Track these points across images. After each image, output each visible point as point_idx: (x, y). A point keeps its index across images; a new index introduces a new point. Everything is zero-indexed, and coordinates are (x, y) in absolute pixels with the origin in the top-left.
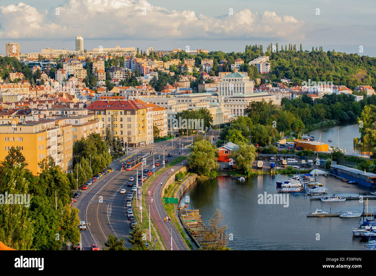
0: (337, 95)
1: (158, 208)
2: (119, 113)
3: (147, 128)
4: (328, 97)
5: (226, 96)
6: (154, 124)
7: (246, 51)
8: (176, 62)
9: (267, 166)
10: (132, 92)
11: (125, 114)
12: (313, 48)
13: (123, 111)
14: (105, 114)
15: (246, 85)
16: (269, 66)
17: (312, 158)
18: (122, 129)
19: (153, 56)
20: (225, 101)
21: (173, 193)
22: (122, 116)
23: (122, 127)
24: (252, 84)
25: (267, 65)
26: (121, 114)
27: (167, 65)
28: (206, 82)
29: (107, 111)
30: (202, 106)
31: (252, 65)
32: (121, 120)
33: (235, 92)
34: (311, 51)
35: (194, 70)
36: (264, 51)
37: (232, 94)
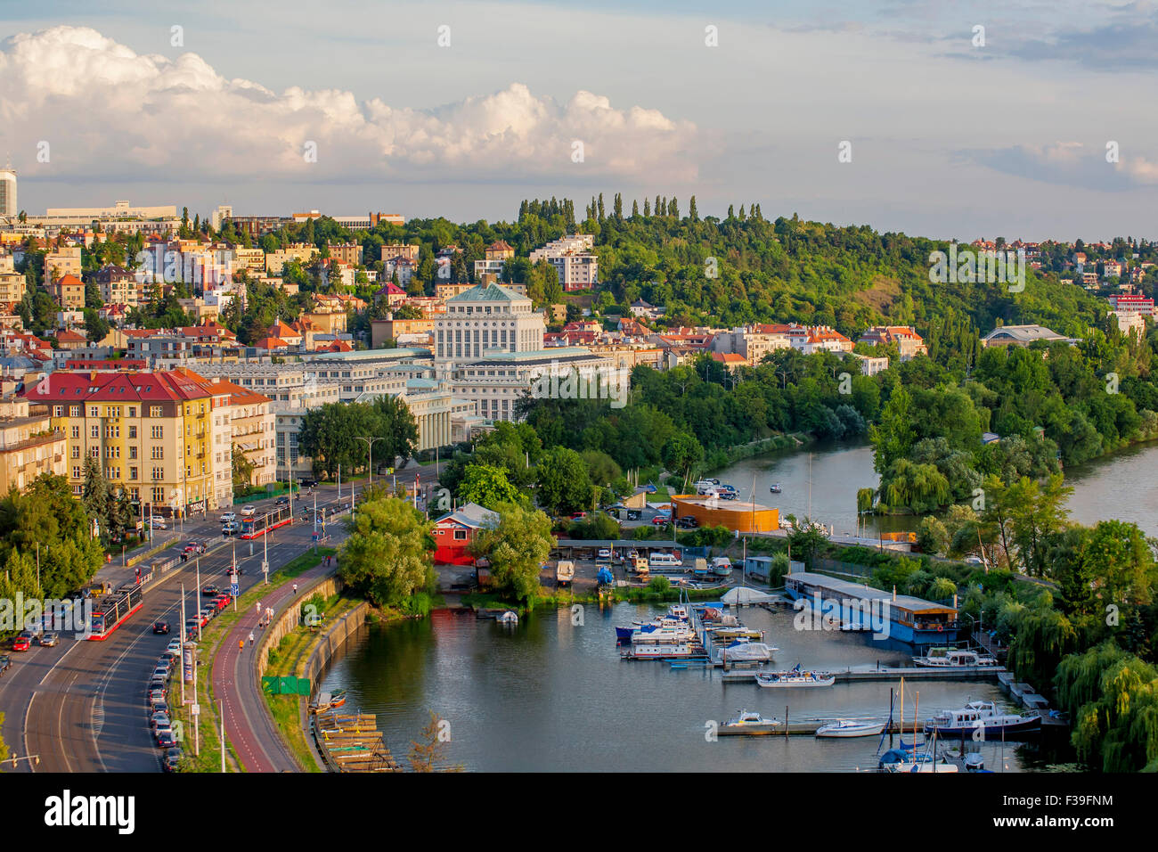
0: (804, 357)
1: (249, 709)
2: (127, 412)
3: (214, 458)
4: (776, 363)
5: (459, 360)
6: (236, 447)
7: (521, 220)
8: (303, 253)
9: (587, 576)
10: (165, 345)
11: (146, 414)
12: (731, 209)
13: (138, 407)
14: (82, 414)
15: (521, 326)
16: (593, 266)
17: (726, 551)
18: (136, 463)
19: (232, 233)
20: (456, 376)
21: (296, 663)
22: (135, 422)
23: (134, 455)
24: (539, 323)
25: (587, 261)
26: (133, 414)
27: (276, 261)
28: (397, 316)
29: (89, 407)
30: (383, 392)
31: (538, 263)
32: (133, 435)
33: (486, 346)
34: (723, 217)
35: (358, 278)
36: (580, 216)
37: (477, 355)
